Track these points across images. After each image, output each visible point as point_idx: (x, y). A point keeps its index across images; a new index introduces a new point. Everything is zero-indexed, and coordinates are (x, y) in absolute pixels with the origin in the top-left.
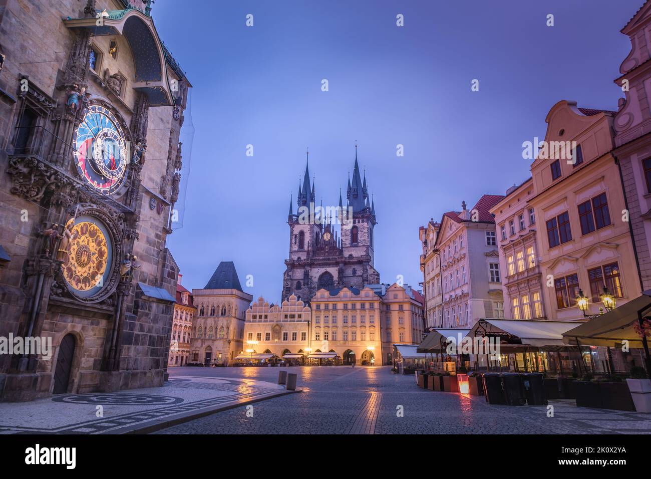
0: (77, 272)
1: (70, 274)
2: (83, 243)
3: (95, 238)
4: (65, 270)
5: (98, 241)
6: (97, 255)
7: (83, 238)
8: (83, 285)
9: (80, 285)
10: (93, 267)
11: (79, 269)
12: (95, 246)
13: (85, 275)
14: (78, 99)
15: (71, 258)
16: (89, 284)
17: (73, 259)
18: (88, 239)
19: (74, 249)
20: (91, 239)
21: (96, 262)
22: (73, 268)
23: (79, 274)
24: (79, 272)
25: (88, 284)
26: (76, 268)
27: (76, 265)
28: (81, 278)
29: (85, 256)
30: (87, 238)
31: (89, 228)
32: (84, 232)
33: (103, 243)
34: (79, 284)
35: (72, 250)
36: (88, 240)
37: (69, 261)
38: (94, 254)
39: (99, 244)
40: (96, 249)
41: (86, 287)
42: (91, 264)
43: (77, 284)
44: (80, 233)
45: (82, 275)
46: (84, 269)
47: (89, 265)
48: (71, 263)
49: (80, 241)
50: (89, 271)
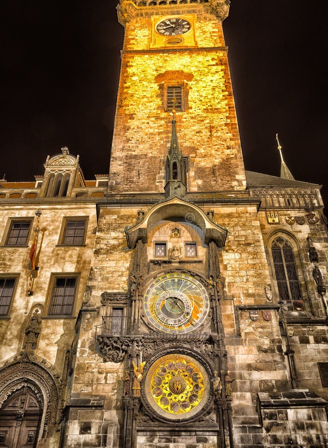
0: (191, 390)
1: (195, 398)
2: (168, 389)
4: (193, 404)
6: (173, 371)
7: (164, 391)
8: (199, 381)
9: (200, 385)
11: (188, 387)
13: (191, 380)
14: (135, 284)
15: (182, 400)
16: (197, 374)
20: (163, 382)
22: (189, 394)
23: (192, 387)
25: (198, 376)
26: (188, 392)
27: (186, 392)
28: (195, 383)
30: (163, 386)
31: (155, 387)
32: (159, 392)
36: (165, 384)
37: (185, 401)
38: (172, 373)
39: (164, 370)
40: (169, 373)
41: (200, 378)
43: (200, 389)
44: (161, 396)
45: (192, 384)
46: (181, 395)
48: (186, 398)
49: (167, 392)
50: (187, 376)
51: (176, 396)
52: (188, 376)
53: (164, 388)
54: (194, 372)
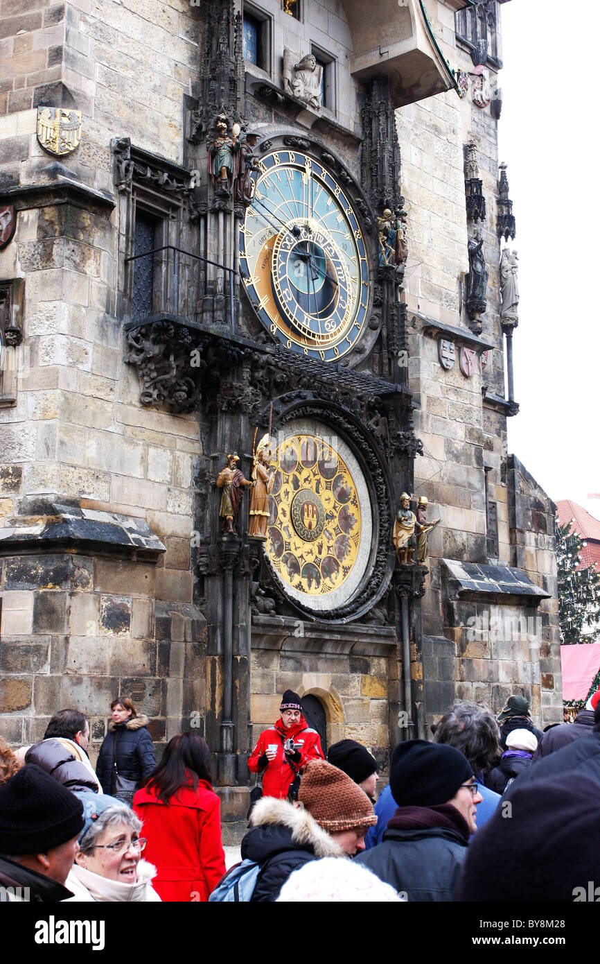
0: (292, 547)
1: (276, 546)
2: (307, 486)
3: (333, 479)
5: (339, 489)
6: (336, 520)
7: (306, 473)
8: (305, 582)
9: (296, 578)
10: (329, 548)
11: (296, 540)
12: (333, 499)
13: (310, 559)
14: (232, 155)
15: (280, 511)
16: (318, 583)
17: (284, 513)
18: (317, 477)
19: (287, 493)
20: (323, 480)
21: (335, 537)
22: (284, 535)
23: (297, 554)
24: (296, 549)
25: (314, 583)
26: (290, 536)
27: (291, 530)
28: (302, 564)
29: (311, 515)
30: (315, 475)
31: (319, 453)
33: (352, 497)
34: (296, 575)
35: (282, 492)
36: (319, 482)
38: (333, 517)
39: (343, 496)
40: (335, 508)
41: (310, 586)
42: (323, 539)
44: (299, 460)
45: (302, 557)
46: (308, 546)
47: (319, 541)
48: (281, 523)
49: (301, 478)
50: (320, 552)
51: (291, 496)
52: (318, 556)
53: (312, 475)
54: (324, 578)
